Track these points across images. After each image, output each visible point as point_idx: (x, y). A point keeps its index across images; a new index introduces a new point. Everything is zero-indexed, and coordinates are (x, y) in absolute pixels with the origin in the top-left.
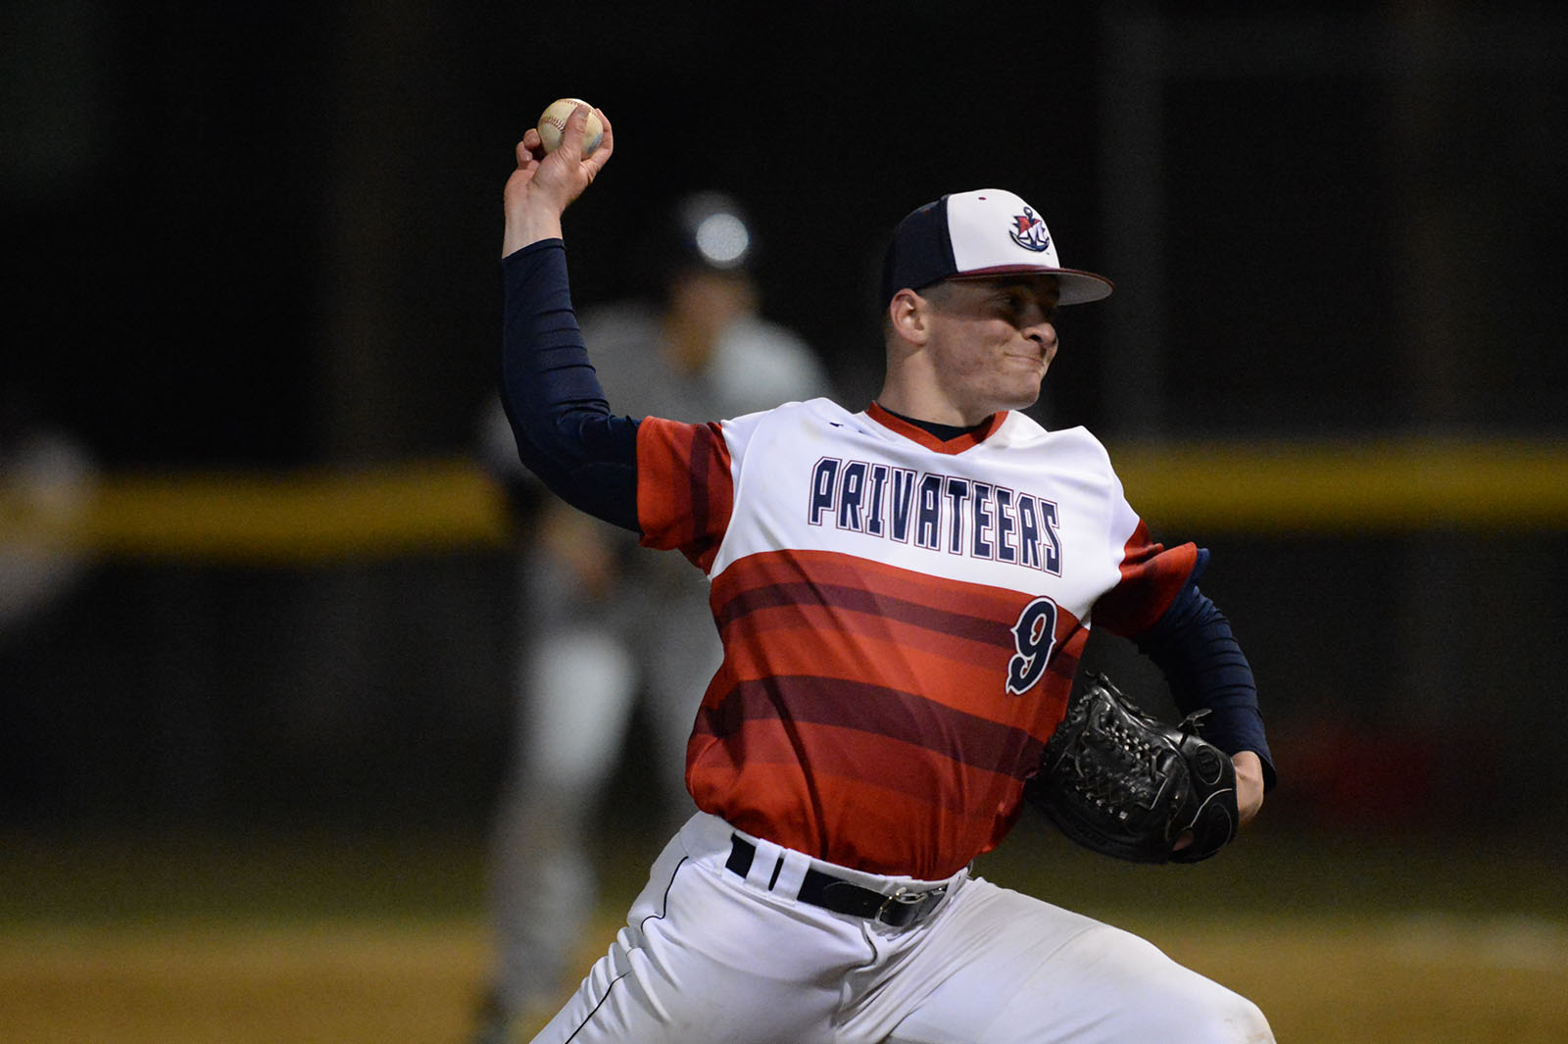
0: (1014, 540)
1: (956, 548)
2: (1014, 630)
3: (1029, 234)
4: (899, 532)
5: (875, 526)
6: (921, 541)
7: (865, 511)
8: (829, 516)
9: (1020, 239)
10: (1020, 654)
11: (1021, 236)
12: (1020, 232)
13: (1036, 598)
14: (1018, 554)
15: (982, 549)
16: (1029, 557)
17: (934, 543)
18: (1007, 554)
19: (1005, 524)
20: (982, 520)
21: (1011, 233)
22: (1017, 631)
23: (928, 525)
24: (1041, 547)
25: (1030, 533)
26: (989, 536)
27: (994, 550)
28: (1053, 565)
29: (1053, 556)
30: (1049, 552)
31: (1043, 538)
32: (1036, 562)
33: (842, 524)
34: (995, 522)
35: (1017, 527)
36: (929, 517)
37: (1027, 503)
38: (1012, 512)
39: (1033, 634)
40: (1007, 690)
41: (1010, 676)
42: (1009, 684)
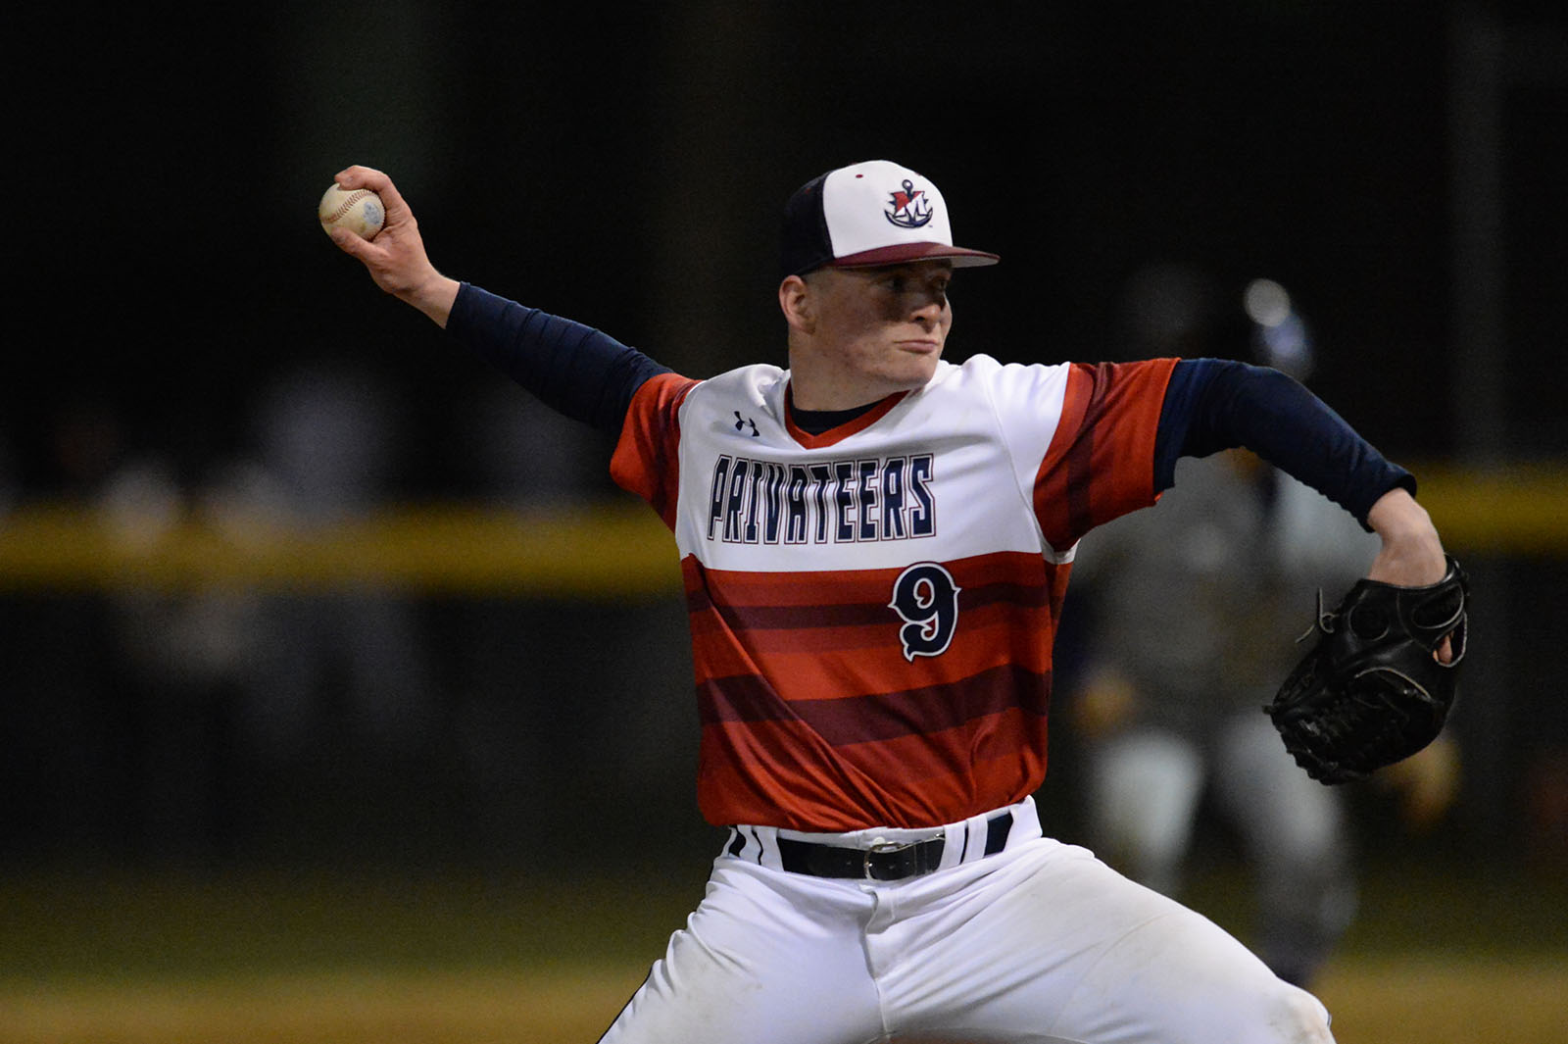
0: (876, 513)
1: (821, 537)
2: (891, 605)
3: (907, 210)
5: (751, 534)
6: (790, 538)
7: (744, 518)
8: (720, 527)
9: (894, 217)
10: (910, 622)
11: (898, 214)
12: (897, 210)
13: (905, 569)
14: (879, 530)
15: (845, 532)
16: (893, 529)
17: (801, 538)
18: (868, 531)
20: (844, 500)
21: (887, 213)
22: (896, 604)
23: (797, 519)
24: (906, 513)
25: (894, 501)
26: (853, 515)
27: (857, 531)
28: (923, 526)
29: (922, 517)
30: (916, 514)
31: (911, 500)
32: (900, 533)
33: (727, 537)
34: (856, 498)
35: (880, 496)
36: (797, 509)
37: (894, 466)
38: (876, 482)
39: (920, 599)
40: (910, 658)
41: (906, 645)
42: (909, 653)
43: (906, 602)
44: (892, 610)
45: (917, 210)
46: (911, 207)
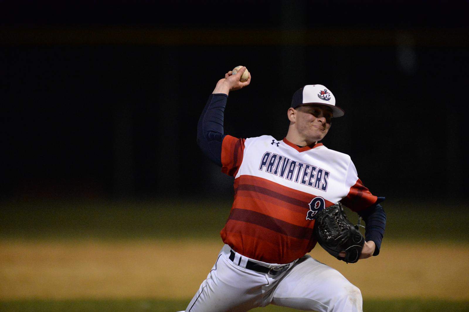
0: (313, 180)
1: (297, 181)
2: (309, 204)
3: (324, 96)
5: (276, 172)
6: (287, 178)
7: (274, 168)
8: (265, 168)
10: (311, 210)
11: (321, 96)
12: (321, 95)
13: (317, 197)
14: (314, 184)
15: (304, 182)
16: (317, 186)
17: (291, 179)
18: (310, 184)
19: (312, 176)
20: (306, 174)
21: (318, 95)
22: (310, 204)
23: (290, 174)
24: (321, 184)
25: (319, 180)
26: (307, 179)
27: (307, 183)
28: (324, 188)
29: (324, 186)
30: (323, 185)
31: (322, 181)
32: (318, 187)
33: (268, 171)
34: (309, 175)
35: (315, 177)
36: (291, 171)
37: (320, 171)
38: (315, 173)
39: (316, 206)
40: (307, 219)
41: (308, 216)
42: (307, 218)
43: (313, 205)
44: (309, 206)
45: (326, 96)
46: (325, 95)
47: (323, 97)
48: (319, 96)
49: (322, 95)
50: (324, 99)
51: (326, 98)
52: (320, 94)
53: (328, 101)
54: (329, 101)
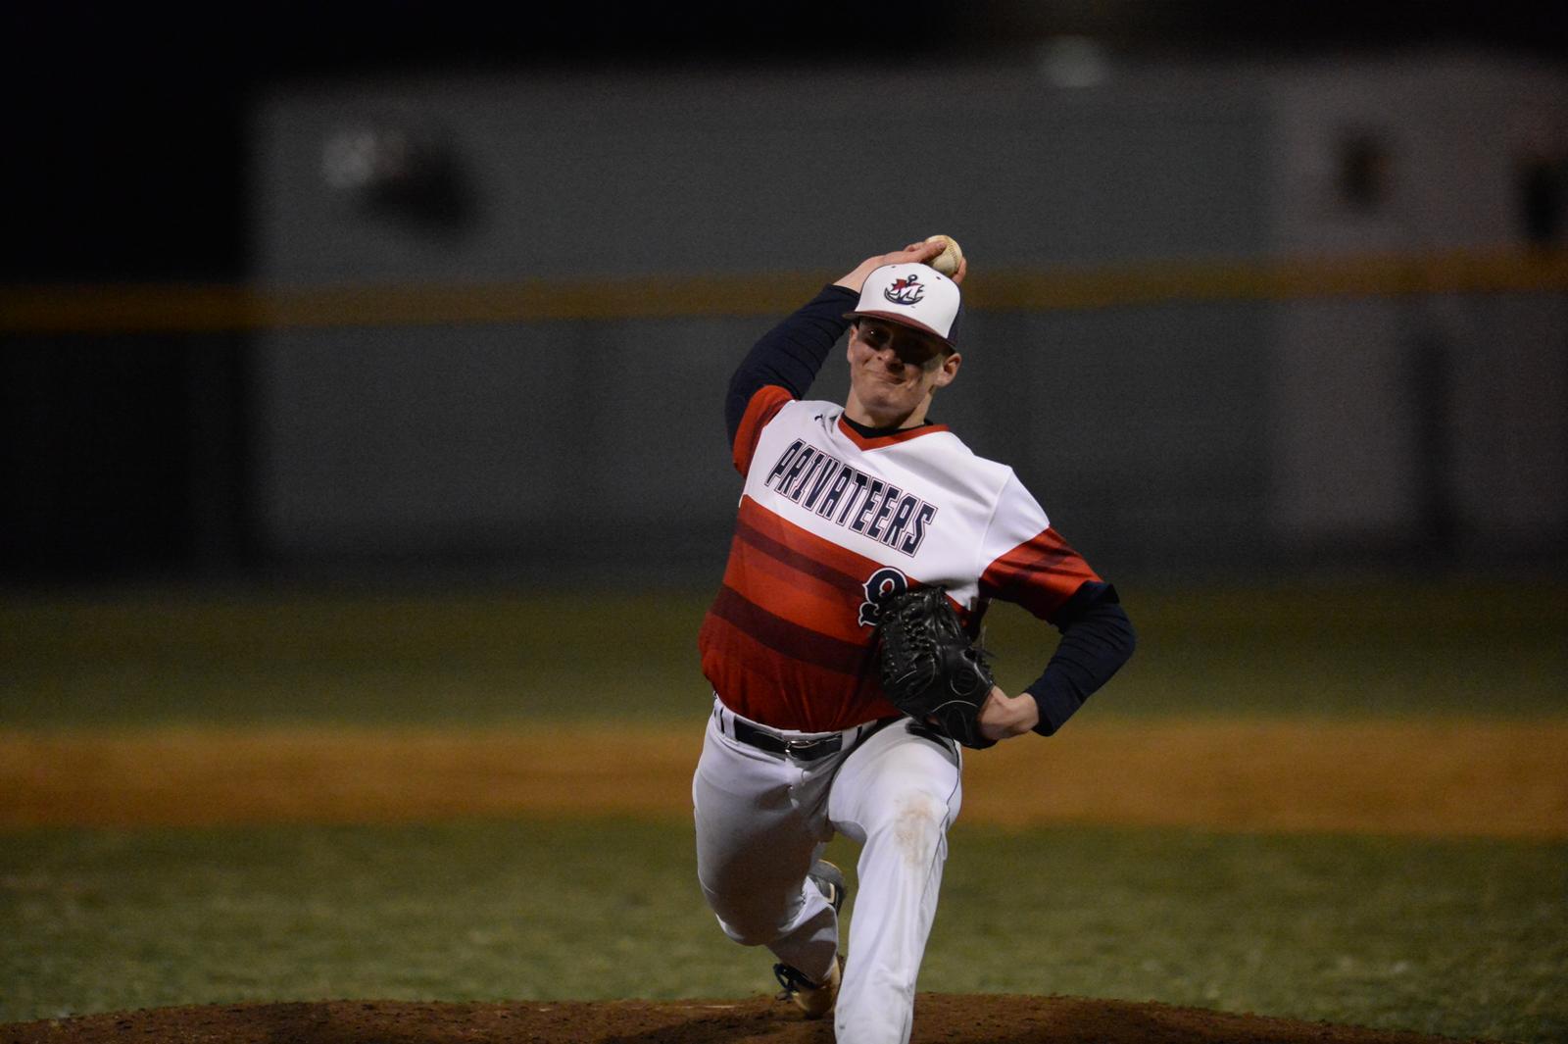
0: (884, 524)
1: (841, 521)
2: (865, 585)
4: (810, 503)
5: (796, 495)
7: (796, 484)
8: (777, 480)
10: (870, 602)
13: (884, 567)
14: (882, 535)
15: (858, 525)
16: (890, 538)
17: (828, 515)
18: (874, 532)
19: (884, 512)
20: (869, 505)
22: (867, 586)
23: (831, 501)
24: (904, 534)
25: (899, 523)
26: (869, 517)
27: (867, 528)
28: (909, 548)
29: (912, 542)
30: (909, 538)
31: (910, 528)
32: (893, 544)
33: (779, 489)
34: (877, 508)
35: (892, 516)
36: (835, 495)
37: (910, 501)
38: (893, 505)
39: (883, 591)
43: (874, 587)
44: (864, 589)
47: (896, 297)
48: (887, 295)
49: (896, 292)
50: (900, 301)
51: (905, 299)
52: (890, 288)
53: (910, 306)
54: (914, 305)
